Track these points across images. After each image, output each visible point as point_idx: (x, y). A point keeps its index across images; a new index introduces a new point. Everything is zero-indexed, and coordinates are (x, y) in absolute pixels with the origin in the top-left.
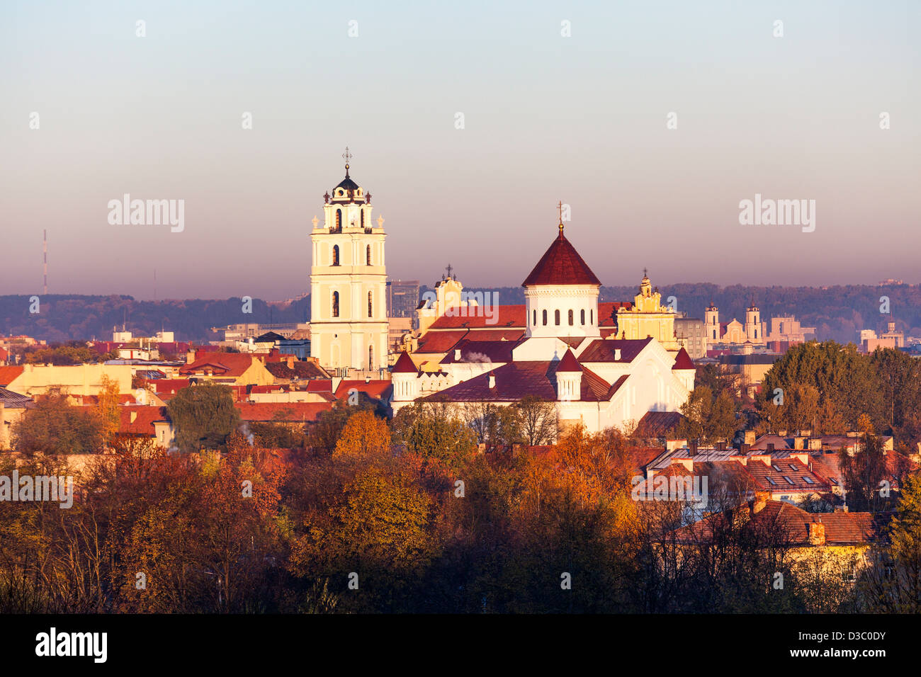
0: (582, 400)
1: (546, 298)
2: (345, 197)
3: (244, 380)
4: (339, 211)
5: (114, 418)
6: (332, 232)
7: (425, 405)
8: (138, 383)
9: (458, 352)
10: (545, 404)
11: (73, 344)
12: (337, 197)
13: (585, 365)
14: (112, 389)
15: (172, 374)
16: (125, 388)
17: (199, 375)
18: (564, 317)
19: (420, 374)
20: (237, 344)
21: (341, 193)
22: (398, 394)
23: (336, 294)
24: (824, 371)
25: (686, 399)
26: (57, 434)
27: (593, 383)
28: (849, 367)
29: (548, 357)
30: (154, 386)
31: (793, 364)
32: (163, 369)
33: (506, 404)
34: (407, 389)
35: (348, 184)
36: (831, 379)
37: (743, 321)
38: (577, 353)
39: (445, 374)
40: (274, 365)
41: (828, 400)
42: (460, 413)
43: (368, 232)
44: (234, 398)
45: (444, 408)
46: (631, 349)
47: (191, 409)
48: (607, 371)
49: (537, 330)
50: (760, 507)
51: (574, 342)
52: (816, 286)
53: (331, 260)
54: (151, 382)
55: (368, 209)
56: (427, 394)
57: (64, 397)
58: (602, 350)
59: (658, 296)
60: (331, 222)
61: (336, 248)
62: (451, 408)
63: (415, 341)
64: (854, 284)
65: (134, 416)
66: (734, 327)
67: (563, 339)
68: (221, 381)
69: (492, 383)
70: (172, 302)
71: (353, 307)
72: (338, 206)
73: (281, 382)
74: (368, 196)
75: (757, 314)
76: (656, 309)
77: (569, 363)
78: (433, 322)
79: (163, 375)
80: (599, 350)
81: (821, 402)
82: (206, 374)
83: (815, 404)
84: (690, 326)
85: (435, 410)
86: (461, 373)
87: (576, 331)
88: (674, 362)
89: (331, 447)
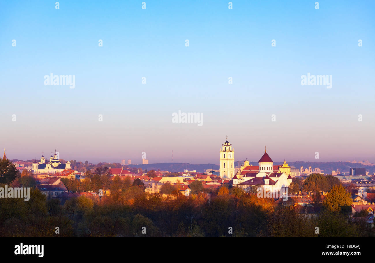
0: (269, 184)
1: (263, 165)
2: (226, 145)
3: (206, 180)
4: (225, 147)
5: (179, 187)
6: (224, 151)
7: (238, 185)
8: (185, 180)
9: (246, 175)
10: (262, 185)
11: (175, 173)
12: (225, 145)
13: (270, 178)
14: (179, 181)
15: (192, 179)
16: (182, 181)
17: (198, 179)
18: (266, 168)
19: (238, 179)
20: (208, 173)
21: (226, 144)
22: (234, 183)
23: (225, 163)
24: (317, 179)
25: (289, 185)
26: (168, 190)
27: (272, 181)
28: (321, 178)
29: (262, 176)
30: (188, 181)
31: (311, 178)
32: (190, 178)
33: (254, 185)
34: (236, 182)
35: (227, 142)
36: (318, 180)
37: (308, 169)
38: (268, 175)
39: (243, 179)
40: (212, 177)
41: (317, 185)
42: (245, 187)
43: (231, 151)
44: (203, 184)
45: (242, 186)
46: (279, 175)
47: (194, 186)
48: (274, 179)
49: (261, 171)
50: (295, 206)
51: (268, 173)
52: (324, 162)
53: (224, 157)
54: (187, 180)
55: (231, 147)
56: (239, 183)
57: (170, 183)
58: (274, 175)
59: (287, 164)
60: (224, 149)
61: (225, 154)
62: (243, 186)
63: (240, 173)
64: (332, 161)
65: (183, 187)
66: (306, 170)
67: (266, 173)
68: (201, 180)
69: (252, 181)
70: (197, 164)
71: (228, 166)
72: (225, 146)
73: (213, 180)
74: (231, 145)
75: (311, 167)
76: (287, 167)
77: (267, 177)
78: (243, 169)
79: (190, 179)
80: (273, 175)
81: (316, 185)
82: (199, 179)
83: (314, 186)
84: (297, 170)
85: (240, 186)
86: (246, 179)
87: (268, 171)
88: (288, 177)
89: (217, 194)
